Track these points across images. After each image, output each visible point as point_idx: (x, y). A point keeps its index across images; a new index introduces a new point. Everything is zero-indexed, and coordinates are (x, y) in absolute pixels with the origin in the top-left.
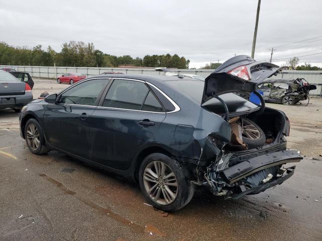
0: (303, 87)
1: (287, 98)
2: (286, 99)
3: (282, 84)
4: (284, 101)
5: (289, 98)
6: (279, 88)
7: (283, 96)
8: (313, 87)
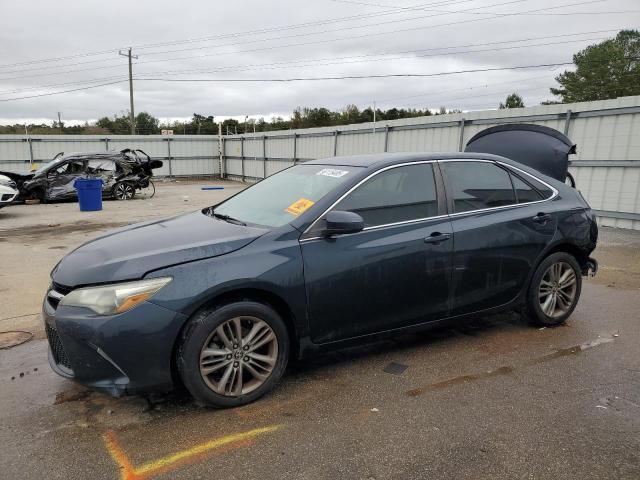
0: (142, 166)
1: (122, 187)
2: (119, 190)
3: (103, 162)
4: (119, 193)
5: (125, 187)
6: (102, 170)
7: (115, 185)
8: (158, 164)
